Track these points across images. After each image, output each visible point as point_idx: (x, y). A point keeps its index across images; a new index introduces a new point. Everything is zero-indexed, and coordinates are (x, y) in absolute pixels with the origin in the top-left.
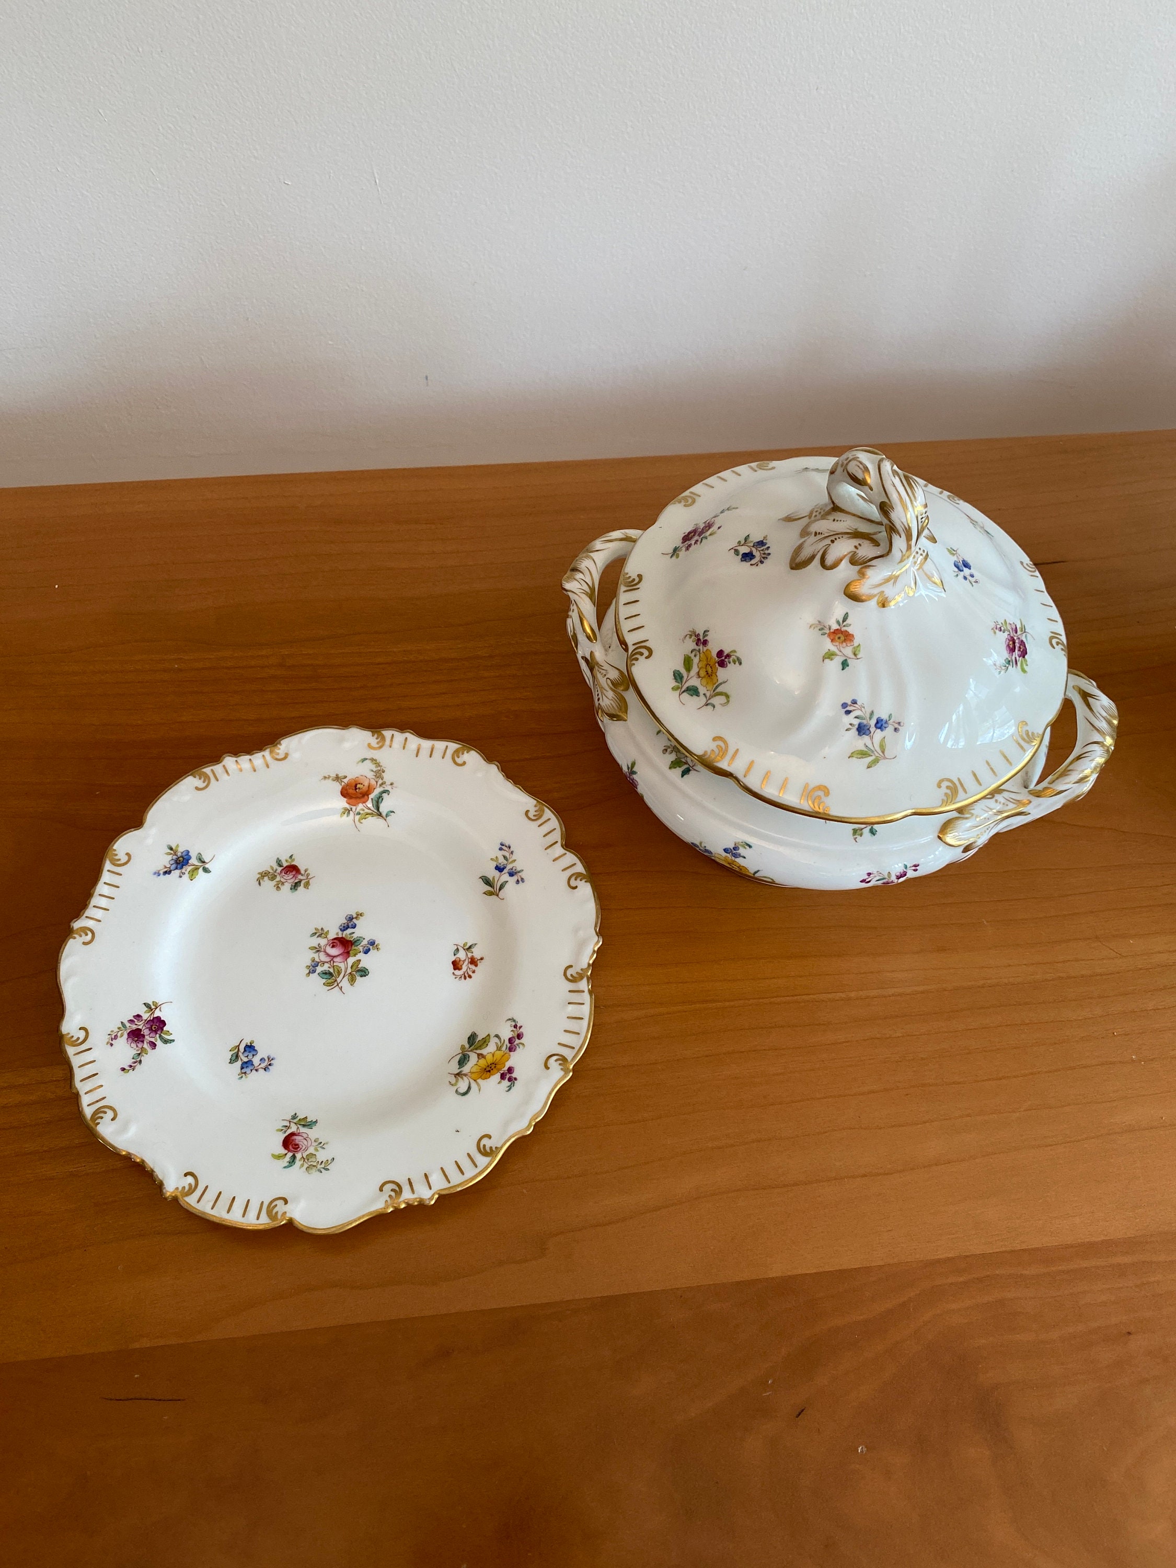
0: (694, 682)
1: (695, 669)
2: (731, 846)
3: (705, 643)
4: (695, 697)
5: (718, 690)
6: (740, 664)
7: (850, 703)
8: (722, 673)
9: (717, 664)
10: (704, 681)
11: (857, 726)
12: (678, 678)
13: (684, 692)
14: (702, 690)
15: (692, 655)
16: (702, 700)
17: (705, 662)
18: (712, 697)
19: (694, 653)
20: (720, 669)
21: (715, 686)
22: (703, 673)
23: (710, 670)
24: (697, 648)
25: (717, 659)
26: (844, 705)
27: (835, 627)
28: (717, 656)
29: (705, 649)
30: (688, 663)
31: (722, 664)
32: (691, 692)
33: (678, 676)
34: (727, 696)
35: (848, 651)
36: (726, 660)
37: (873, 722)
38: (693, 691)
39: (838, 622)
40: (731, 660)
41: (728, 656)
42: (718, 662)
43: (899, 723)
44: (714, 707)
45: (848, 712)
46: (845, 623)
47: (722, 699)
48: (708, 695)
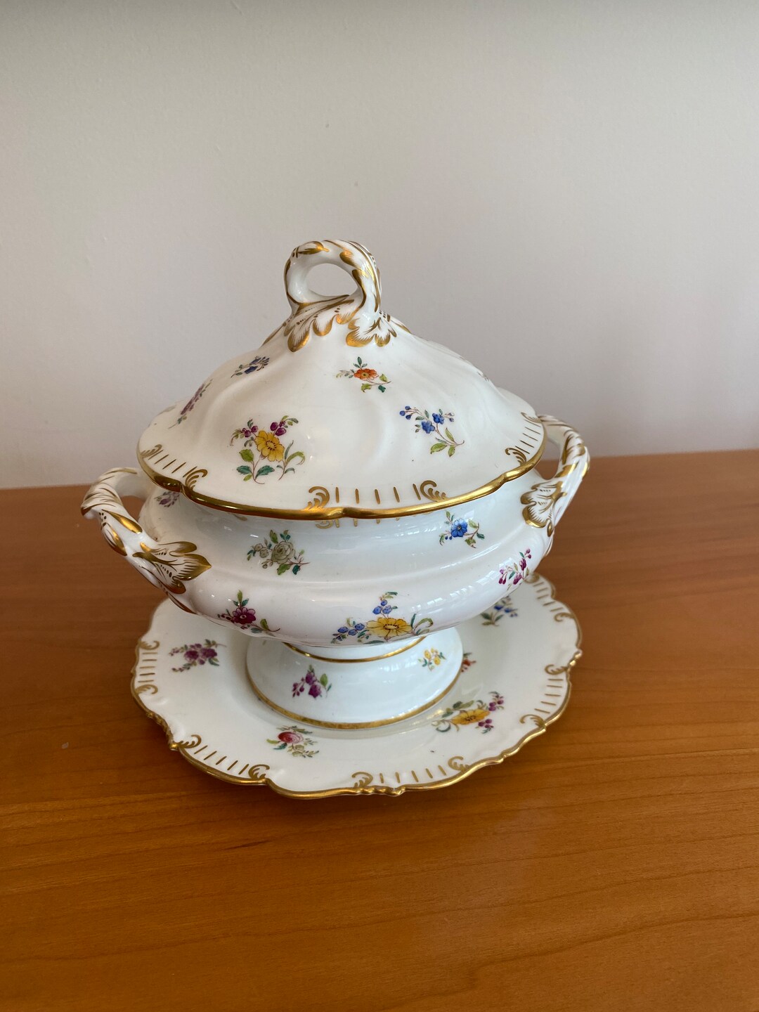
0: (263, 463)
1: (257, 455)
2: (378, 603)
3: (254, 429)
4: (270, 474)
5: (289, 454)
6: (297, 422)
7: (405, 410)
8: (284, 440)
9: (276, 436)
10: (271, 457)
11: (421, 426)
12: (245, 471)
13: (257, 476)
14: (273, 465)
15: (248, 447)
16: (279, 472)
17: (264, 442)
18: (287, 463)
19: (248, 444)
20: (280, 437)
21: (284, 454)
22: (266, 452)
23: (272, 445)
24: (249, 439)
25: (273, 432)
26: (402, 413)
27: (356, 369)
28: (272, 430)
29: (257, 434)
30: (247, 455)
31: (280, 432)
32: (265, 472)
33: (243, 470)
34: (300, 454)
35: (378, 381)
36: (282, 427)
37: (431, 419)
38: (266, 470)
39: (356, 365)
40: (286, 424)
41: (282, 423)
42: (276, 434)
43: (450, 414)
44: (293, 470)
45: (408, 417)
46: (362, 365)
47: (298, 459)
48: (281, 464)
